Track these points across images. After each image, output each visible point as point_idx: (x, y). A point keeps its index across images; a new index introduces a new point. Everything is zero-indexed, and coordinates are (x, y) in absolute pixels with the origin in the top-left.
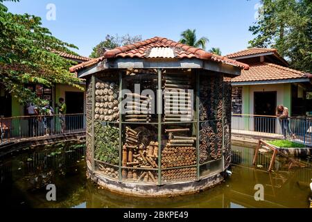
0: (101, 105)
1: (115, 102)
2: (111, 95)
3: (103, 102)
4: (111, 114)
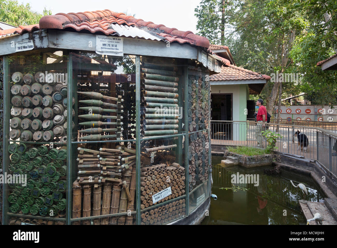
0: (26, 112)
1: (58, 107)
2: (48, 95)
3: (29, 107)
4: (47, 129)
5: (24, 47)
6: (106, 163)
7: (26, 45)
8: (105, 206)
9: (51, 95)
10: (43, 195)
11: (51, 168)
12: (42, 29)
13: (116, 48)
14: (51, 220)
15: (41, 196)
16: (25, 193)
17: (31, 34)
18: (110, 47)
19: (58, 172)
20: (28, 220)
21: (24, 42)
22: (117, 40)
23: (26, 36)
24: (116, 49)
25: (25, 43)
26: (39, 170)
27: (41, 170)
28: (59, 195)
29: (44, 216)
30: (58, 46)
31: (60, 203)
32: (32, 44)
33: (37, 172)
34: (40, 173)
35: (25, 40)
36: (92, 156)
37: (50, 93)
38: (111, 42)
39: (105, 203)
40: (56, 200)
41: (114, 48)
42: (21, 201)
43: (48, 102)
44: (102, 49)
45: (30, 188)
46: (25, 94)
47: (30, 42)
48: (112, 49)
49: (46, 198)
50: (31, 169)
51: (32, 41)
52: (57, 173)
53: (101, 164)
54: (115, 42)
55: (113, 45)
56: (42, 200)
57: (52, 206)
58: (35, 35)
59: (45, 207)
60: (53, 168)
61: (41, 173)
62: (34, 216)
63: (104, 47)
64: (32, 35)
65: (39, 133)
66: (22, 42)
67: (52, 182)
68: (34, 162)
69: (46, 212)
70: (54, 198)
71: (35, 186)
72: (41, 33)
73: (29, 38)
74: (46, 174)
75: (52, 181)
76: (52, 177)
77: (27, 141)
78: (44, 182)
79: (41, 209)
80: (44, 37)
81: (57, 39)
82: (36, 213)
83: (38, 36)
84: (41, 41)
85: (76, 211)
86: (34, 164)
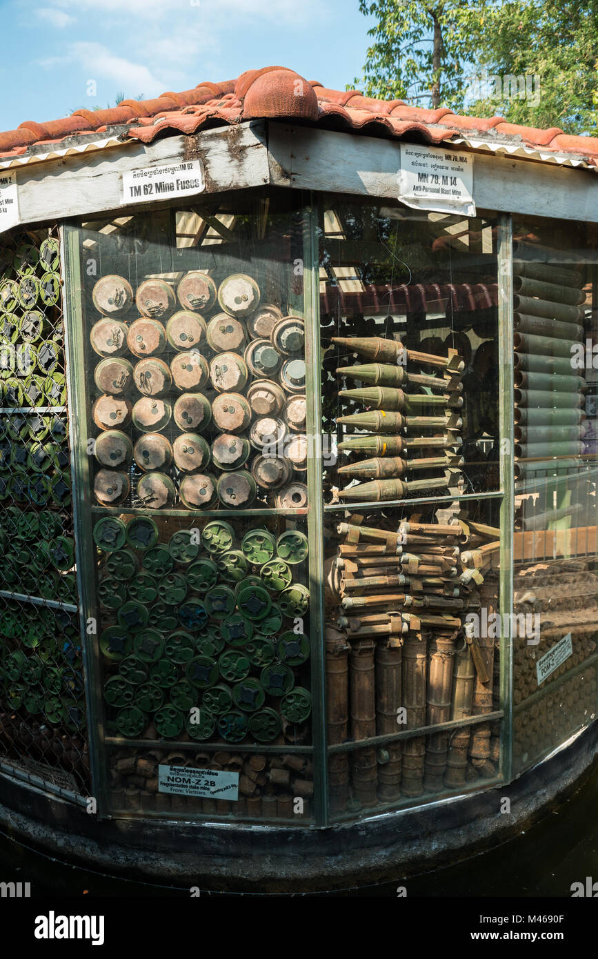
0: (149, 413)
1: (269, 391)
2: (229, 350)
3: (158, 396)
4: (233, 467)
5: (160, 187)
6: (421, 571)
7: (167, 179)
8: (415, 703)
9: (238, 351)
10: (230, 679)
11: (254, 591)
12: (244, 120)
13: (453, 187)
14: (261, 754)
15: (221, 680)
16: (164, 674)
17: (191, 140)
18: (437, 187)
19: (275, 605)
20: (181, 756)
21: (164, 167)
22: (456, 160)
23: (171, 145)
24: (455, 192)
25: (166, 171)
26: (211, 600)
27: (217, 599)
28: (285, 677)
29: (239, 743)
30: (294, 179)
31: (290, 701)
32: (194, 173)
33: (201, 608)
34: (214, 612)
35: (163, 161)
36: (382, 548)
37: (236, 345)
38: (442, 167)
39: (415, 694)
40: (276, 692)
41: (449, 187)
42: (151, 700)
43: (233, 374)
44: (418, 193)
45: (181, 659)
46: (148, 351)
47: (190, 167)
48: (444, 191)
49: (242, 689)
50: (181, 599)
51: (196, 163)
52: (273, 607)
53: (407, 574)
54: (452, 169)
55: (445, 179)
56: (227, 695)
57: (261, 709)
58: (211, 144)
59: (235, 715)
60: (260, 592)
61: (216, 608)
62: (201, 745)
63: (422, 184)
64: (197, 142)
65: (202, 480)
66: (154, 169)
67: (257, 637)
68: (191, 578)
69: (243, 730)
70: (271, 687)
71: (197, 653)
72: (239, 133)
73: (182, 154)
74: (237, 614)
75: (255, 633)
76: (257, 622)
77: (161, 508)
78: (233, 639)
79: (223, 723)
80: (249, 151)
81: (292, 156)
82: (208, 736)
83: (223, 145)
84: (236, 162)
85: (338, 720)
86: (192, 581)
